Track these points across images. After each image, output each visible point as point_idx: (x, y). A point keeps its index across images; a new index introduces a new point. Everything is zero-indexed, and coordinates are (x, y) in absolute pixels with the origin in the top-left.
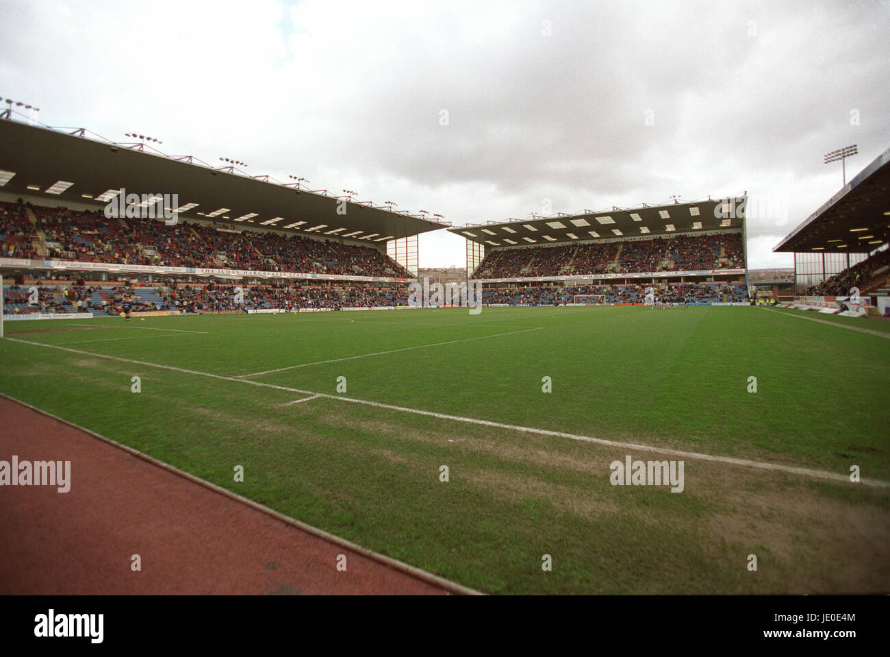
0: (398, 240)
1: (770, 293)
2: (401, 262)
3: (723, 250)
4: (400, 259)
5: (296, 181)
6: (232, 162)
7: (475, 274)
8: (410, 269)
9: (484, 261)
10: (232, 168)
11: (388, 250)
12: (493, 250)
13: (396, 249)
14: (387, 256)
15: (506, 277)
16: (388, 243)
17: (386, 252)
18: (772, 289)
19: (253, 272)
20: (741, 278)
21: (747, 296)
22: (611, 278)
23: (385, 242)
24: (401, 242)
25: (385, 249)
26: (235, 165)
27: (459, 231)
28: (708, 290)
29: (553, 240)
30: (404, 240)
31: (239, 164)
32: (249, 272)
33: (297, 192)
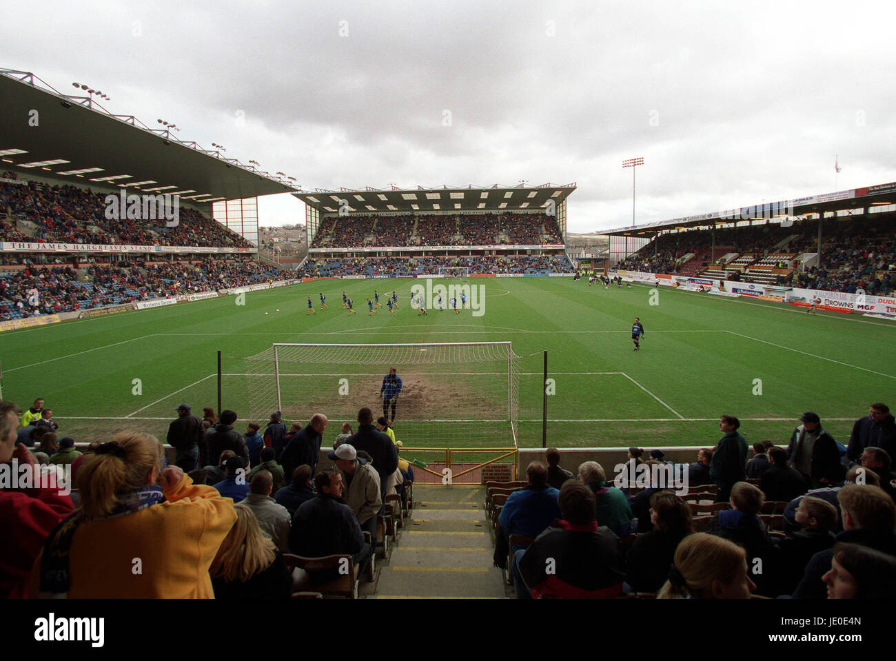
0: (228, 202)
1: (589, 266)
2: (235, 228)
3: (543, 228)
4: (233, 224)
5: (165, 127)
6: (91, 92)
7: (313, 242)
8: (246, 237)
9: (319, 228)
10: (89, 99)
11: (214, 213)
12: (326, 216)
13: (226, 212)
14: (214, 220)
15: (351, 247)
16: (214, 204)
17: (212, 215)
18: (590, 263)
19: (85, 246)
20: (560, 252)
21: (572, 268)
22: (459, 249)
23: (210, 204)
24: (234, 204)
25: (211, 212)
26: (94, 96)
27: (303, 197)
28: (540, 261)
29: (394, 209)
30: (238, 202)
31: (99, 95)
32: (80, 246)
33: (165, 143)
